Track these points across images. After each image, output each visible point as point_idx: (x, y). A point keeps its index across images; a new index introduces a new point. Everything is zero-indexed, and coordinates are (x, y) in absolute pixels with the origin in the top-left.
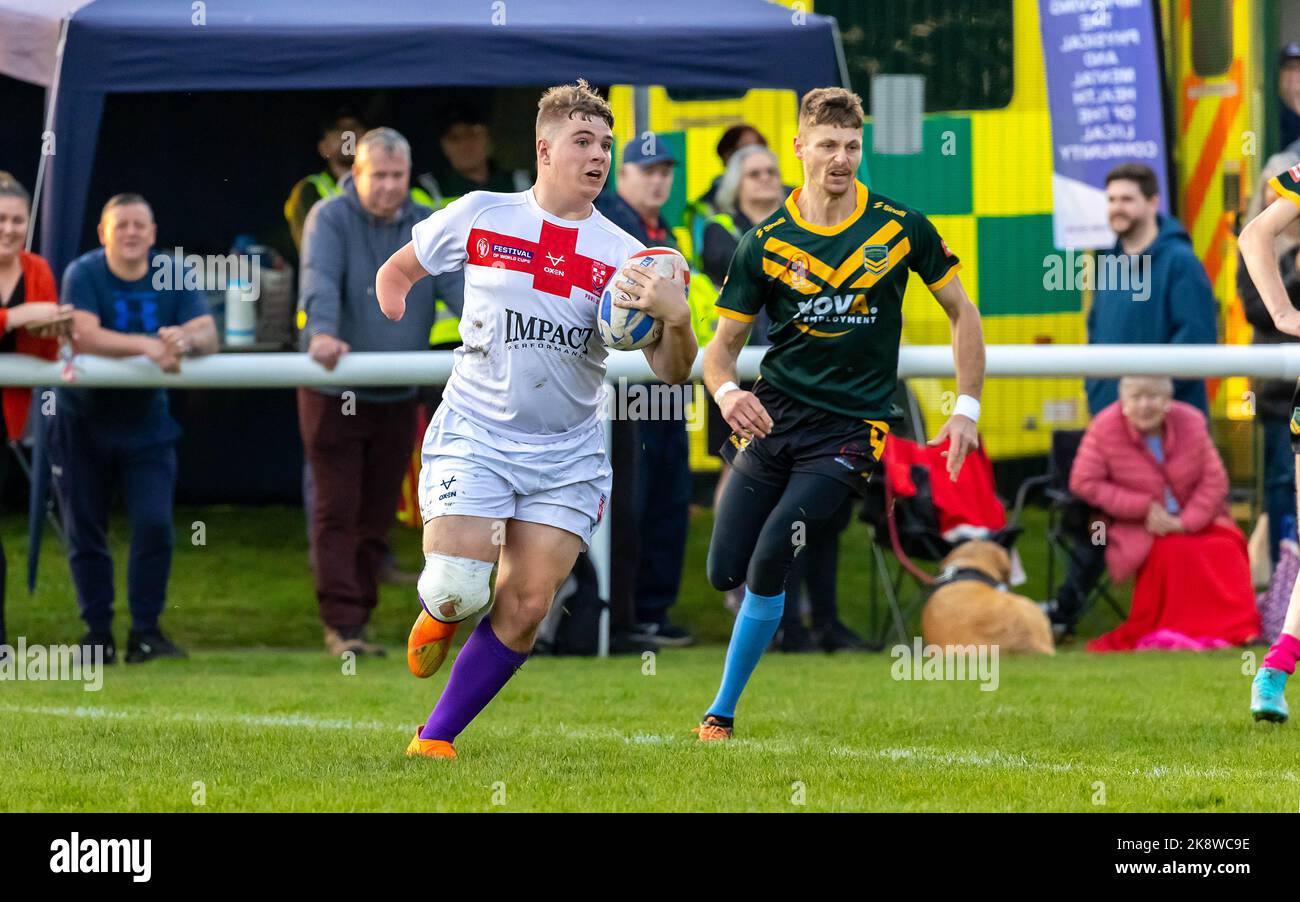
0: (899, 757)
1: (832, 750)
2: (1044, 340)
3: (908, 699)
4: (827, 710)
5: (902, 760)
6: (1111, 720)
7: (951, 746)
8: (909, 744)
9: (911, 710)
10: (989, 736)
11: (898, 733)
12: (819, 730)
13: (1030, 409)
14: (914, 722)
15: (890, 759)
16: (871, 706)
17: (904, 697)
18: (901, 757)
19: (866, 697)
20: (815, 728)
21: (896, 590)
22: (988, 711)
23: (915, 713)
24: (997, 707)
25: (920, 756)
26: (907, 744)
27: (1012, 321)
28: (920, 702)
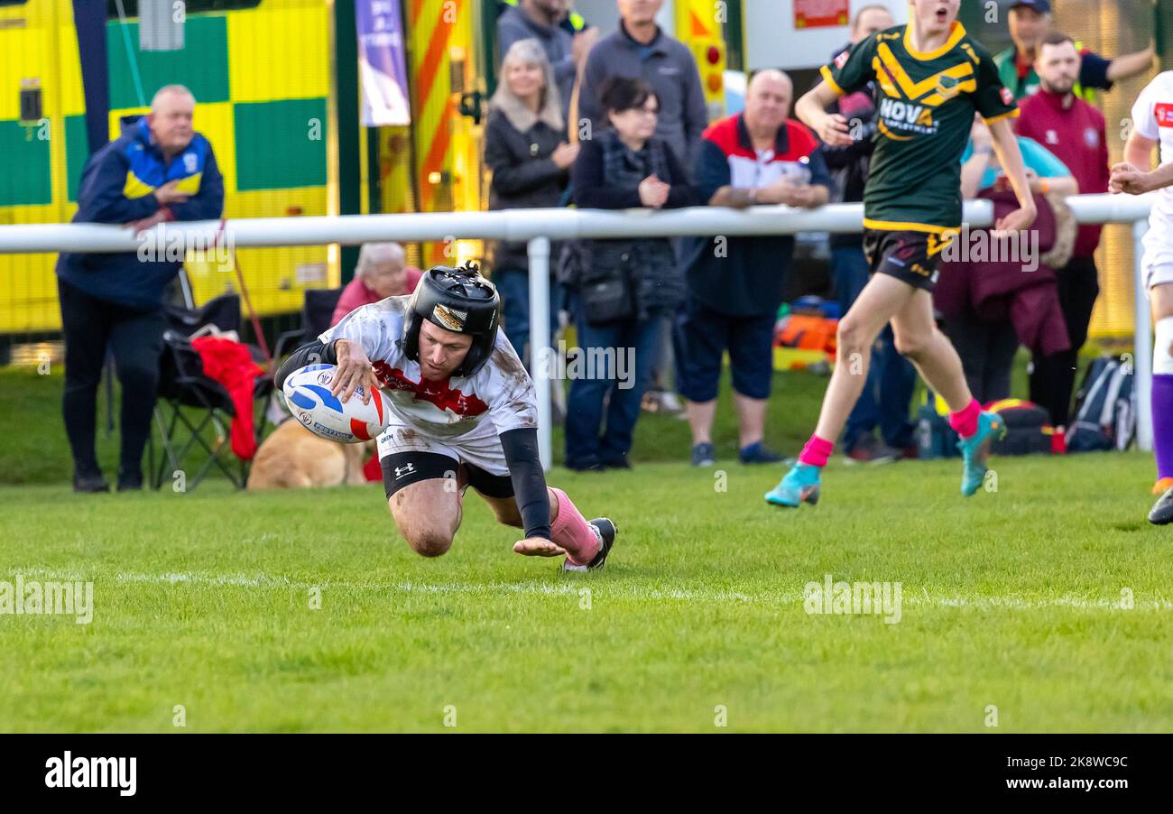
0: (177, 580)
1: (117, 576)
2: (296, 212)
3: (183, 530)
4: (112, 541)
5: (179, 583)
6: (361, 545)
7: (222, 569)
8: (185, 568)
9: (186, 539)
10: (255, 560)
11: (175, 560)
12: (106, 558)
13: (284, 273)
14: (188, 550)
15: (169, 582)
16: (151, 536)
17: (179, 528)
18: (179, 581)
19: (147, 528)
20: (102, 557)
21: (170, 435)
22: (254, 538)
23: (189, 542)
24: (262, 535)
25: (195, 579)
26: (182, 569)
27: (266, 195)
28: (193, 531)
